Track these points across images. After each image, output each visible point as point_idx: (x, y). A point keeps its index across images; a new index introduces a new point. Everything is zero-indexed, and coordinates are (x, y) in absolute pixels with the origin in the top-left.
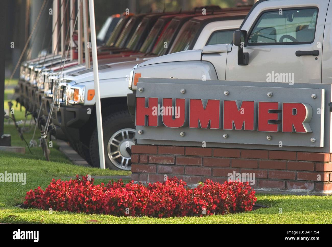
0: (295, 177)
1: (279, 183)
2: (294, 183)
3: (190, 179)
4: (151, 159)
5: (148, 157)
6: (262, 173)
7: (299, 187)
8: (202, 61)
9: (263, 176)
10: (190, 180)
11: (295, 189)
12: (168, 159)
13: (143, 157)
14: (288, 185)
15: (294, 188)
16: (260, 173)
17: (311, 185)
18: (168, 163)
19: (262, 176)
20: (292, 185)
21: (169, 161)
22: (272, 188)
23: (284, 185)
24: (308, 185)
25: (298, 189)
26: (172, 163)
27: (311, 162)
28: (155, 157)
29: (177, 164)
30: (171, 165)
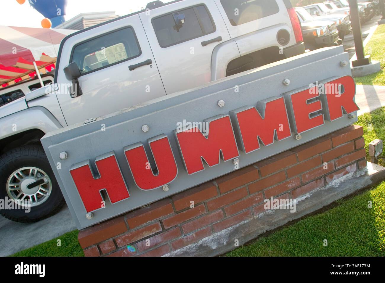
0: (333, 167)
1: (317, 182)
2: (333, 174)
3: (193, 236)
4: (121, 241)
5: (115, 241)
6: (293, 182)
7: (340, 175)
8: (30, 108)
9: (296, 185)
10: (195, 238)
11: (336, 179)
12: (149, 229)
13: (106, 245)
14: (327, 179)
15: (334, 180)
16: (291, 183)
17: (353, 166)
18: (151, 234)
19: (294, 185)
20: (332, 177)
21: (153, 230)
22: (309, 192)
23: (323, 182)
24: (349, 169)
25: (340, 178)
26: (158, 230)
27: (349, 143)
28: (127, 235)
29: (166, 228)
30: (157, 233)
